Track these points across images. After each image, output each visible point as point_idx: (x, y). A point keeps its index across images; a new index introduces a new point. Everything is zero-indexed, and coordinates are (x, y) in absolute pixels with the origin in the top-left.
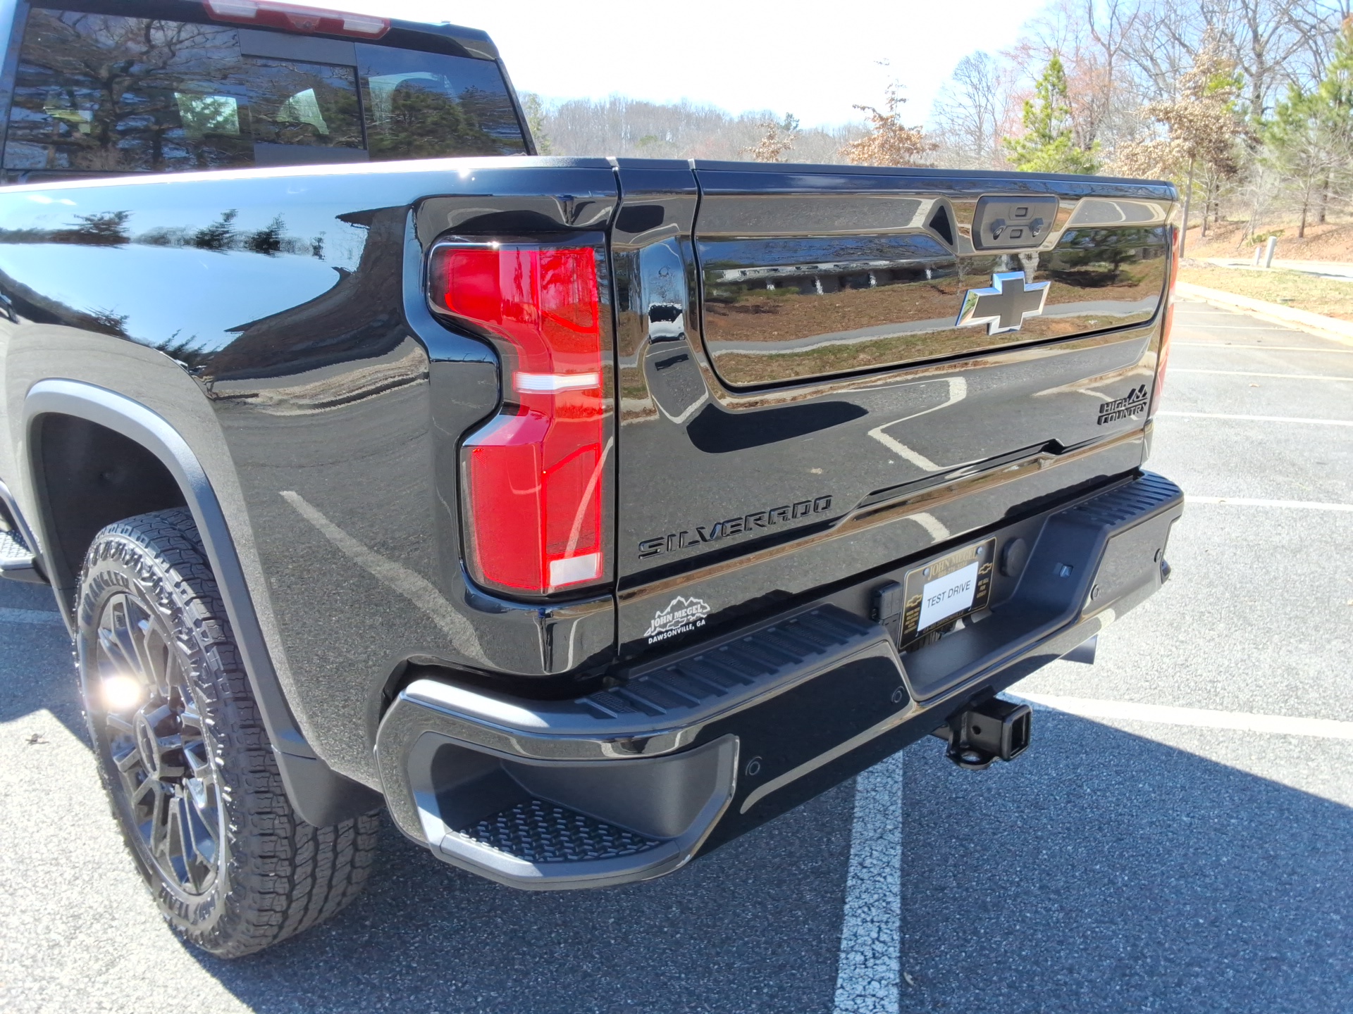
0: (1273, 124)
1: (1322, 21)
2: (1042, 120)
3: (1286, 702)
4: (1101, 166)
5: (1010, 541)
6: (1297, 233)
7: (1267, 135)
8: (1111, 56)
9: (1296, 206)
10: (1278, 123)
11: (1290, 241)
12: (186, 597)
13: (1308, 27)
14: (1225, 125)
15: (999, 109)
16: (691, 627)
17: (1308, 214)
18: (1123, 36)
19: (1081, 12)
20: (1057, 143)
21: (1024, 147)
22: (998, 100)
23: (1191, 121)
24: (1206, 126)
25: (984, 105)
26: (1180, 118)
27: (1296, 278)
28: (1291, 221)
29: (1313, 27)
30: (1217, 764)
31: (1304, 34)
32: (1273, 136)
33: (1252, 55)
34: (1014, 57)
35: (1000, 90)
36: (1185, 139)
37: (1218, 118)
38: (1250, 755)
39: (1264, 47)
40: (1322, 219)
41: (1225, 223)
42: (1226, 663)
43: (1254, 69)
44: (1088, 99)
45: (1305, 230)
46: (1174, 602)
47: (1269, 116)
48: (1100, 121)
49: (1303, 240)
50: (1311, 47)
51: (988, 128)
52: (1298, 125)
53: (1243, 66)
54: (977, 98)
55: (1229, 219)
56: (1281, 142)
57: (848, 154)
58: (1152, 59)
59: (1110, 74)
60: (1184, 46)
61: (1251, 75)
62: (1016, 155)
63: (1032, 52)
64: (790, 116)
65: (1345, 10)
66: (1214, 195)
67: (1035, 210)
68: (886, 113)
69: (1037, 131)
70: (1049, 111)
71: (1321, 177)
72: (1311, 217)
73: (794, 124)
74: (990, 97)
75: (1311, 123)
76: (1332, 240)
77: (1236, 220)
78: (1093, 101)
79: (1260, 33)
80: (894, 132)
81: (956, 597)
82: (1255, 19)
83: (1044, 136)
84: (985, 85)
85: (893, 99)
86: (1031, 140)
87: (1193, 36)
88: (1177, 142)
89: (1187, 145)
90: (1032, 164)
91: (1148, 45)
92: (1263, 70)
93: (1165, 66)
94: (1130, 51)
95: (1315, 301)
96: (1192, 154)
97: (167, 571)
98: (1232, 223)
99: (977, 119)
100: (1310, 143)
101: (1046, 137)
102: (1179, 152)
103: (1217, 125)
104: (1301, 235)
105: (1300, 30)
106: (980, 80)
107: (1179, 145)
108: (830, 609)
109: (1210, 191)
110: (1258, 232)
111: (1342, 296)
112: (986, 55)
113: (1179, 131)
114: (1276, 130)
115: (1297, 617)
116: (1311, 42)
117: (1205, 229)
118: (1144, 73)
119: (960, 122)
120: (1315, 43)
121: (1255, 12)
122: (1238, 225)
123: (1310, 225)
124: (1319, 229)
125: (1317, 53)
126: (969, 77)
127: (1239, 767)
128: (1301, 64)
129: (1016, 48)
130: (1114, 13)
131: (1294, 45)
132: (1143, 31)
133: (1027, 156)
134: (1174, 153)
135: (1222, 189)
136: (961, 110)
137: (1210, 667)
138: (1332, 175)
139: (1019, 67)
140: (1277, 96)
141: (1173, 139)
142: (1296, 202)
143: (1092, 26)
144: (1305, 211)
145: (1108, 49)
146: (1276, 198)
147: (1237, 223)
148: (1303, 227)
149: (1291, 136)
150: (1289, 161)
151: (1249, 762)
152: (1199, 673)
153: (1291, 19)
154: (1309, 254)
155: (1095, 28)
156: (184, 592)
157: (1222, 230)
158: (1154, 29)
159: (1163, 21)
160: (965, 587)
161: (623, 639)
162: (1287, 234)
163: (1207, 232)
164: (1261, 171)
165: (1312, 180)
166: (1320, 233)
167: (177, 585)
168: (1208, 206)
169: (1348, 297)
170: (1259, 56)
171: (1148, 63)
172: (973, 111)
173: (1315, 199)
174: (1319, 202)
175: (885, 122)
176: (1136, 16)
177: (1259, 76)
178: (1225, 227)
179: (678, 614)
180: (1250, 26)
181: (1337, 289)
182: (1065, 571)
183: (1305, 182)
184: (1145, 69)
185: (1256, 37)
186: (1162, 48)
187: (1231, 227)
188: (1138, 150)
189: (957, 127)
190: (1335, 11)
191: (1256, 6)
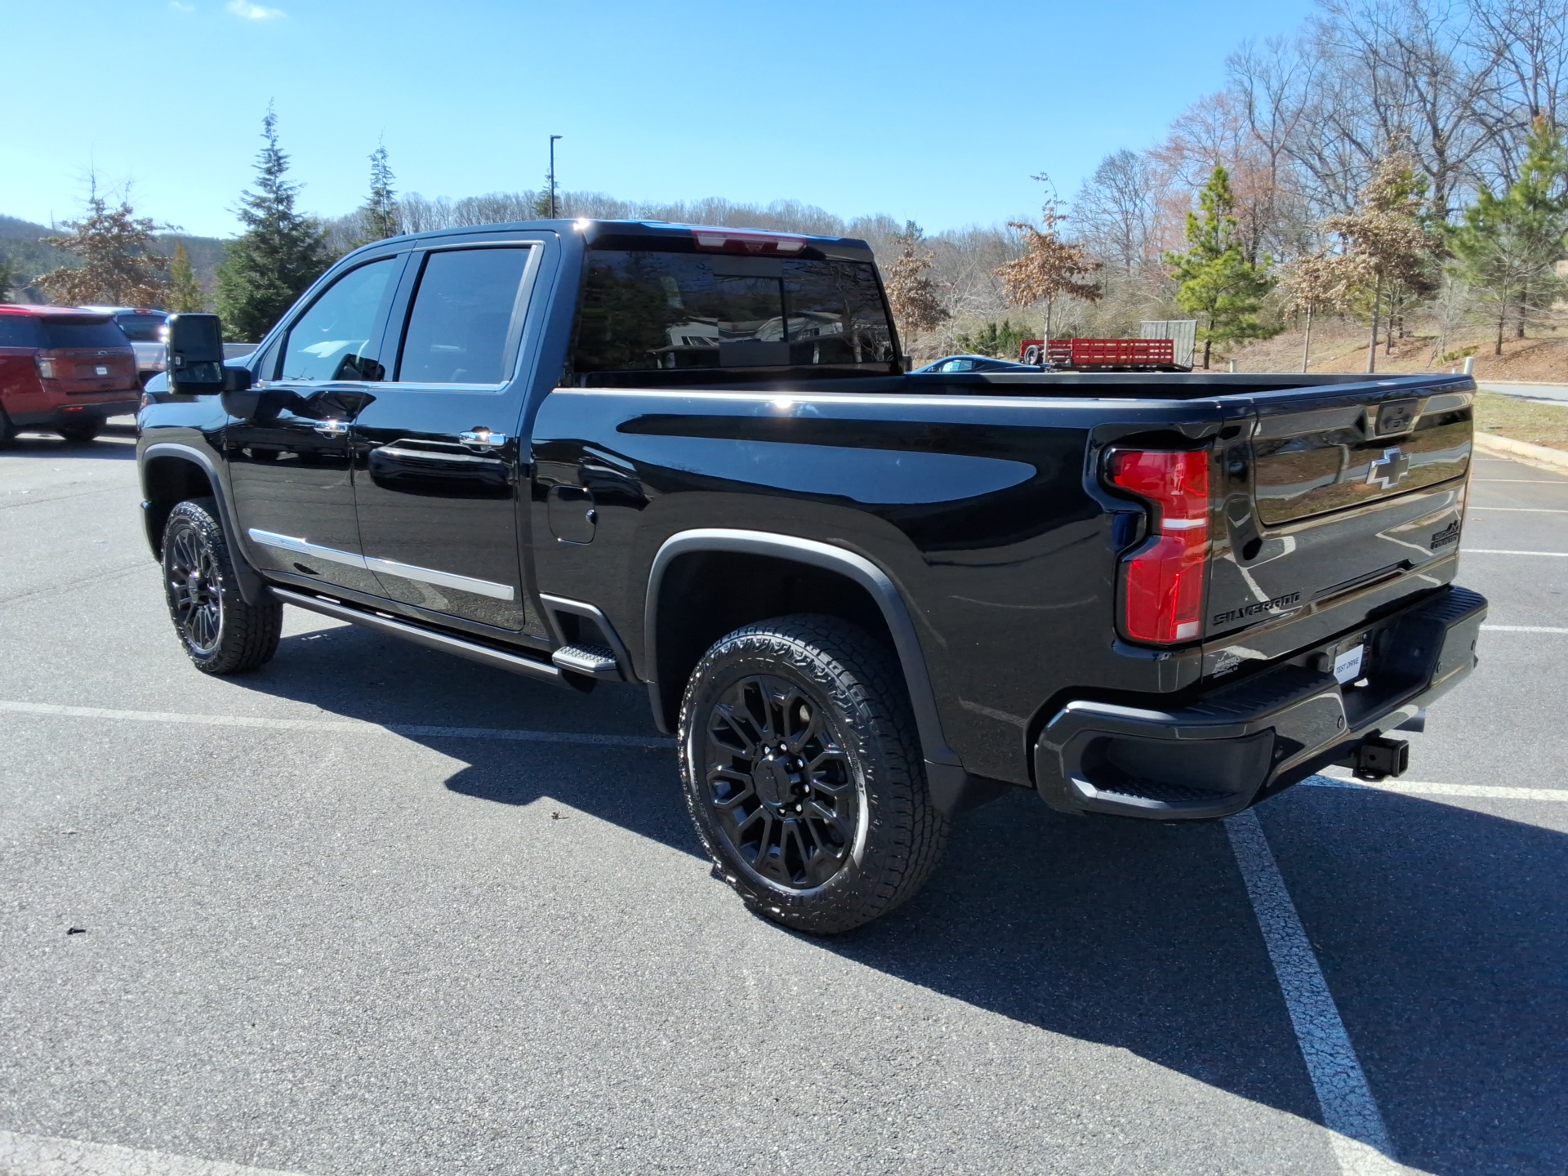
0: (1462, 230)
1: (1509, 115)
2: (1208, 233)
3: (1557, 780)
4: (1277, 283)
5: (1381, 631)
6: (1494, 348)
7: (1456, 242)
8: (1274, 156)
9: (1491, 320)
10: (1468, 229)
11: (1487, 358)
12: (837, 671)
13: (1492, 121)
14: (1414, 239)
15: (1148, 214)
16: (1231, 671)
17: (1504, 328)
18: (1288, 134)
19: (1240, 109)
20: (1225, 257)
21: (1189, 262)
22: (1147, 205)
23: (1376, 235)
24: (1394, 240)
25: (1131, 210)
26: (1364, 233)
27: (1500, 403)
28: (1486, 338)
29: (1499, 120)
30: (1509, 821)
31: (1489, 128)
32: (1463, 245)
33: (1432, 152)
34: (1165, 159)
35: (1150, 195)
36: (1371, 255)
37: (1405, 232)
38: (1535, 815)
39: (1445, 144)
40: (1521, 334)
41: (1411, 339)
42: (1502, 754)
43: (1435, 168)
44: (1250, 203)
45: (1502, 345)
46: (1447, 710)
47: (1457, 220)
48: (1264, 226)
49: (1501, 357)
50: (1498, 144)
51: (1136, 235)
52: (1491, 231)
53: (1424, 165)
54: (1123, 203)
55: (1416, 335)
56: (1471, 251)
57: (1002, 275)
58: (1320, 158)
59: (1274, 175)
60: (1354, 142)
61: (1433, 175)
62: (1180, 271)
63: (1186, 153)
64: (911, 225)
65: (1533, 104)
66: (1398, 308)
67: (1407, 408)
68: (1044, 230)
69: (1203, 245)
70: (1215, 222)
71: (1518, 288)
72: (1509, 332)
73: (917, 234)
74: (1138, 202)
75: (1502, 227)
76: (1533, 357)
77: (1423, 335)
78: (1255, 205)
79: (1440, 126)
80: (1054, 251)
81: (1352, 668)
82: (1434, 113)
83: (1211, 250)
84: (1132, 188)
85: (1051, 216)
86: (1195, 255)
87: (1365, 132)
88: (1363, 257)
89: (1374, 261)
90: (1199, 280)
91: (1315, 141)
92: (1445, 167)
93: (1335, 166)
94: (1294, 148)
95: (1524, 429)
96: (1379, 269)
97: (818, 654)
98: (1419, 339)
99: (1123, 226)
100: (1504, 251)
101: (1214, 252)
102: (1364, 268)
103: (1406, 239)
104: (1499, 352)
105: (1486, 125)
106: (1127, 184)
107: (1364, 261)
108: (1292, 667)
109: (1393, 304)
110: (1449, 349)
111: (1551, 423)
112: (1133, 156)
113: (1364, 246)
114: (1466, 237)
115: (1555, 719)
116: (1497, 138)
117: (1389, 346)
118: (1310, 173)
119: (1106, 229)
120: (1503, 138)
121: (1434, 105)
122: (1427, 340)
123: (1507, 340)
124: (1519, 345)
125: (1505, 149)
126: (1114, 180)
127: (1527, 822)
128: (1487, 162)
129: (1168, 149)
130: (1277, 108)
131: (1479, 140)
132: (1309, 126)
133: (1192, 271)
134: (1359, 269)
135: (1406, 302)
136: (1107, 216)
137: (1490, 757)
138: (1529, 285)
139: (1172, 168)
140: (1463, 198)
141: (1357, 254)
142: (1491, 316)
143: (1253, 123)
144: (1501, 325)
145: (1271, 148)
146: (1468, 311)
147: (1425, 338)
148: (1500, 342)
149: (1483, 244)
150: (1482, 271)
151: (1535, 820)
152: (1481, 761)
153: (1474, 113)
154: (1508, 372)
155: (1256, 124)
156: (835, 667)
157: (1408, 347)
158: (1322, 124)
159: (1331, 117)
160: (1354, 662)
161: (1204, 675)
162: (1482, 351)
163: (1391, 350)
164: (1449, 282)
165: (1508, 292)
166: (1519, 349)
167: (829, 663)
168: (1391, 321)
169: (1559, 424)
170: (1441, 153)
171: (1317, 163)
172: (1119, 217)
173: (1513, 314)
174: (1517, 315)
175: (1044, 242)
176: (1301, 111)
177: (1440, 177)
178: (1412, 343)
179: (1227, 662)
180: (1429, 119)
181: (1546, 415)
182: (1416, 653)
183: (1500, 294)
184: (1312, 168)
185: (1436, 133)
186: (1331, 145)
187: (1418, 344)
188: (1320, 265)
189: (1102, 235)
190: (1522, 104)
191: (1435, 98)
